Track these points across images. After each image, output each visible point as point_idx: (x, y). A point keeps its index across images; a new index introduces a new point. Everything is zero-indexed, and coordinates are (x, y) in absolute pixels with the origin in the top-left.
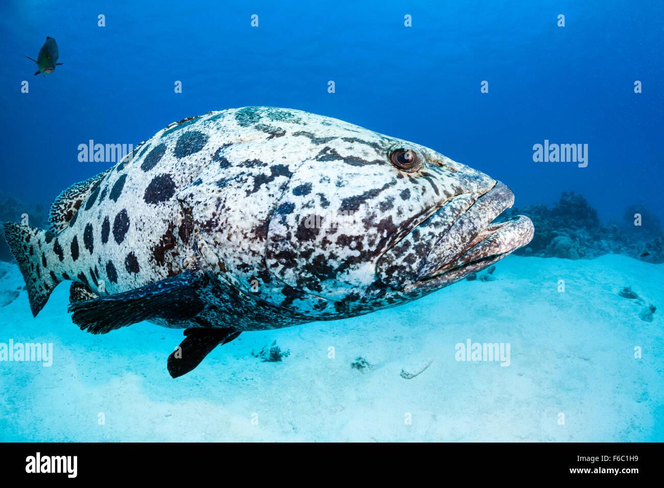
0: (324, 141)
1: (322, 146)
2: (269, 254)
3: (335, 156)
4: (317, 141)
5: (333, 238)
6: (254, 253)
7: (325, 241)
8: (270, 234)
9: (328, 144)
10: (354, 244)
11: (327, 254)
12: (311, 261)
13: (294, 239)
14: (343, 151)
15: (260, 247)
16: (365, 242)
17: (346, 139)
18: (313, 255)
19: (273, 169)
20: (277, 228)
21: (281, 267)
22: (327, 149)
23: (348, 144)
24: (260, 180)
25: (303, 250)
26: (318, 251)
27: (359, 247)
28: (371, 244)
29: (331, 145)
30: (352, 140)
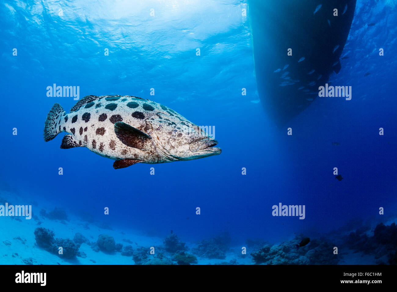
0: (182, 120)
1: (182, 121)
2: (171, 138)
3: (184, 124)
4: (181, 120)
5: (184, 138)
6: (167, 137)
7: (182, 138)
8: (172, 134)
9: (183, 121)
10: (187, 140)
11: (182, 141)
12: (179, 141)
13: (177, 136)
14: (186, 123)
15: (169, 136)
16: (189, 140)
17: (186, 121)
18: (180, 141)
19: (172, 122)
20: (173, 133)
21: (172, 141)
22: (183, 122)
23: (187, 123)
24: (169, 124)
25: (178, 139)
26: (181, 140)
27: (188, 141)
28: (190, 141)
29: (184, 122)
30: (188, 122)
